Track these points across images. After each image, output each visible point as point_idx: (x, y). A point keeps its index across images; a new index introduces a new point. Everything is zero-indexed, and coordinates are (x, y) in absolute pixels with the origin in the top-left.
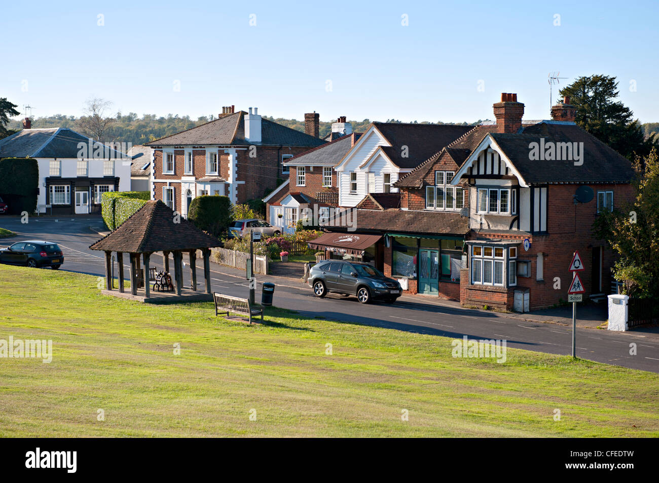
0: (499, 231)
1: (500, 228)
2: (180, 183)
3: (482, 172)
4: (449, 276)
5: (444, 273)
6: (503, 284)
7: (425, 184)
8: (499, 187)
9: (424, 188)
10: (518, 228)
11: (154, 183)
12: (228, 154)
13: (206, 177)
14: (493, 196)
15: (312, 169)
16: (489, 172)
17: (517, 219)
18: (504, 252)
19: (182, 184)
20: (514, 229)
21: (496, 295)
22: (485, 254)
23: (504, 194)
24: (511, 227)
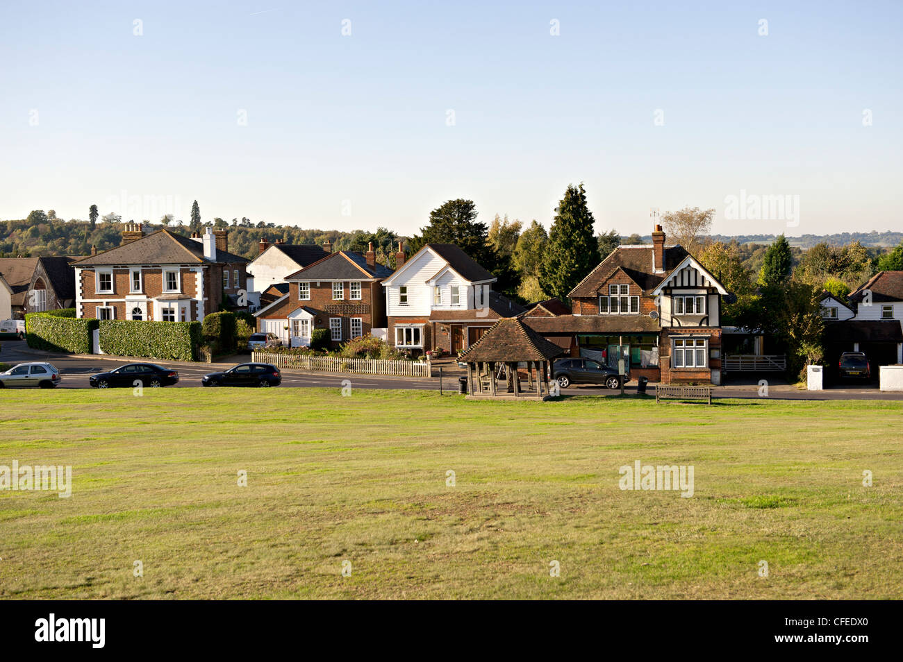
0: (689, 327)
1: (691, 325)
2: (124, 302)
3: (679, 284)
4: (640, 364)
5: (633, 361)
6: (705, 365)
7: (599, 294)
8: (695, 295)
9: (598, 297)
10: (708, 324)
11: (81, 303)
12: (195, 272)
13: (163, 296)
14: (689, 302)
15: (318, 285)
16: (686, 284)
17: (707, 318)
18: (705, 342)
19: (126, 303)
20: (704, 325)
21: (700, 374)
22: (697, 345)
23: (699, 300)
24: (700, 324)
